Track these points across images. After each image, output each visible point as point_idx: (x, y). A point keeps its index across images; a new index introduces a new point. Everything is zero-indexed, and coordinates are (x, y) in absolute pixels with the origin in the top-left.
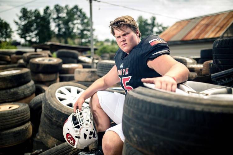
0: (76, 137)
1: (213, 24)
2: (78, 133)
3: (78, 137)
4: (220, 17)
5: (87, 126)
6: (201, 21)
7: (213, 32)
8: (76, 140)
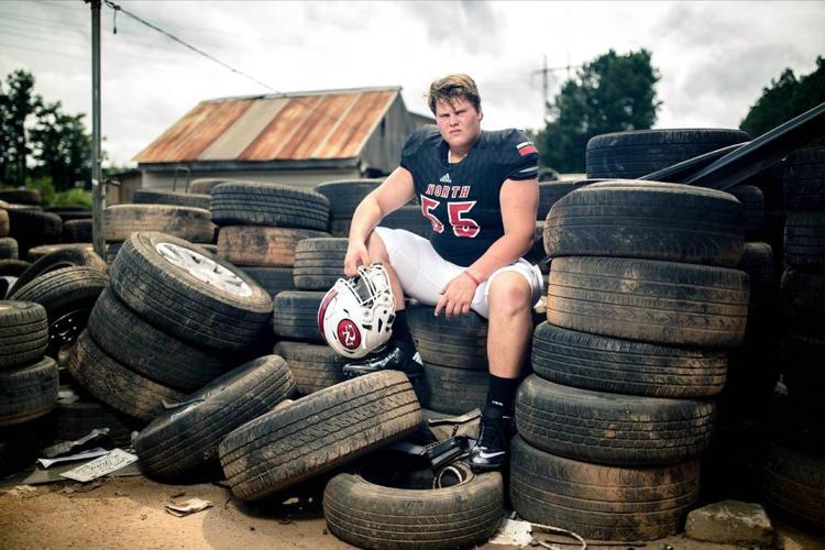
0: (365, 326)
1: (324, 120)
2: (369, 318)
3: (368, 327)
4: (339, 103)
5: (387, 303)
6: (286, 108)
7: (331, 141)
8: (364, 332)
